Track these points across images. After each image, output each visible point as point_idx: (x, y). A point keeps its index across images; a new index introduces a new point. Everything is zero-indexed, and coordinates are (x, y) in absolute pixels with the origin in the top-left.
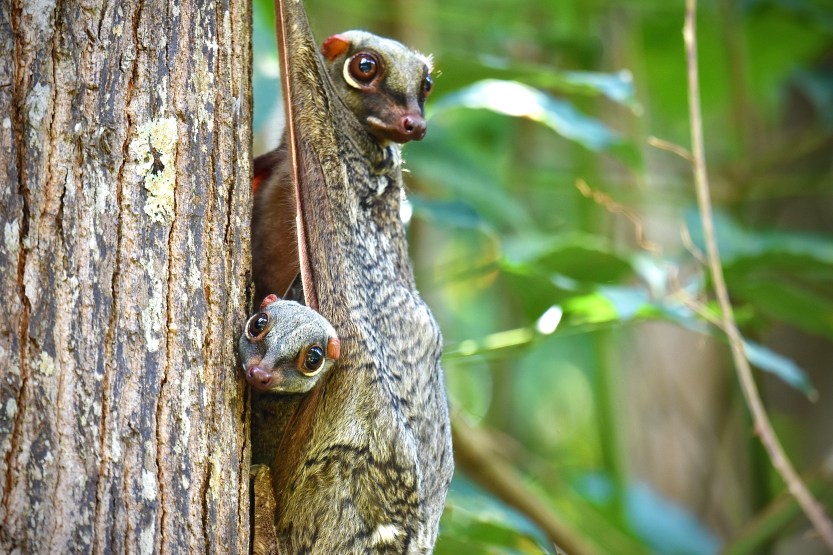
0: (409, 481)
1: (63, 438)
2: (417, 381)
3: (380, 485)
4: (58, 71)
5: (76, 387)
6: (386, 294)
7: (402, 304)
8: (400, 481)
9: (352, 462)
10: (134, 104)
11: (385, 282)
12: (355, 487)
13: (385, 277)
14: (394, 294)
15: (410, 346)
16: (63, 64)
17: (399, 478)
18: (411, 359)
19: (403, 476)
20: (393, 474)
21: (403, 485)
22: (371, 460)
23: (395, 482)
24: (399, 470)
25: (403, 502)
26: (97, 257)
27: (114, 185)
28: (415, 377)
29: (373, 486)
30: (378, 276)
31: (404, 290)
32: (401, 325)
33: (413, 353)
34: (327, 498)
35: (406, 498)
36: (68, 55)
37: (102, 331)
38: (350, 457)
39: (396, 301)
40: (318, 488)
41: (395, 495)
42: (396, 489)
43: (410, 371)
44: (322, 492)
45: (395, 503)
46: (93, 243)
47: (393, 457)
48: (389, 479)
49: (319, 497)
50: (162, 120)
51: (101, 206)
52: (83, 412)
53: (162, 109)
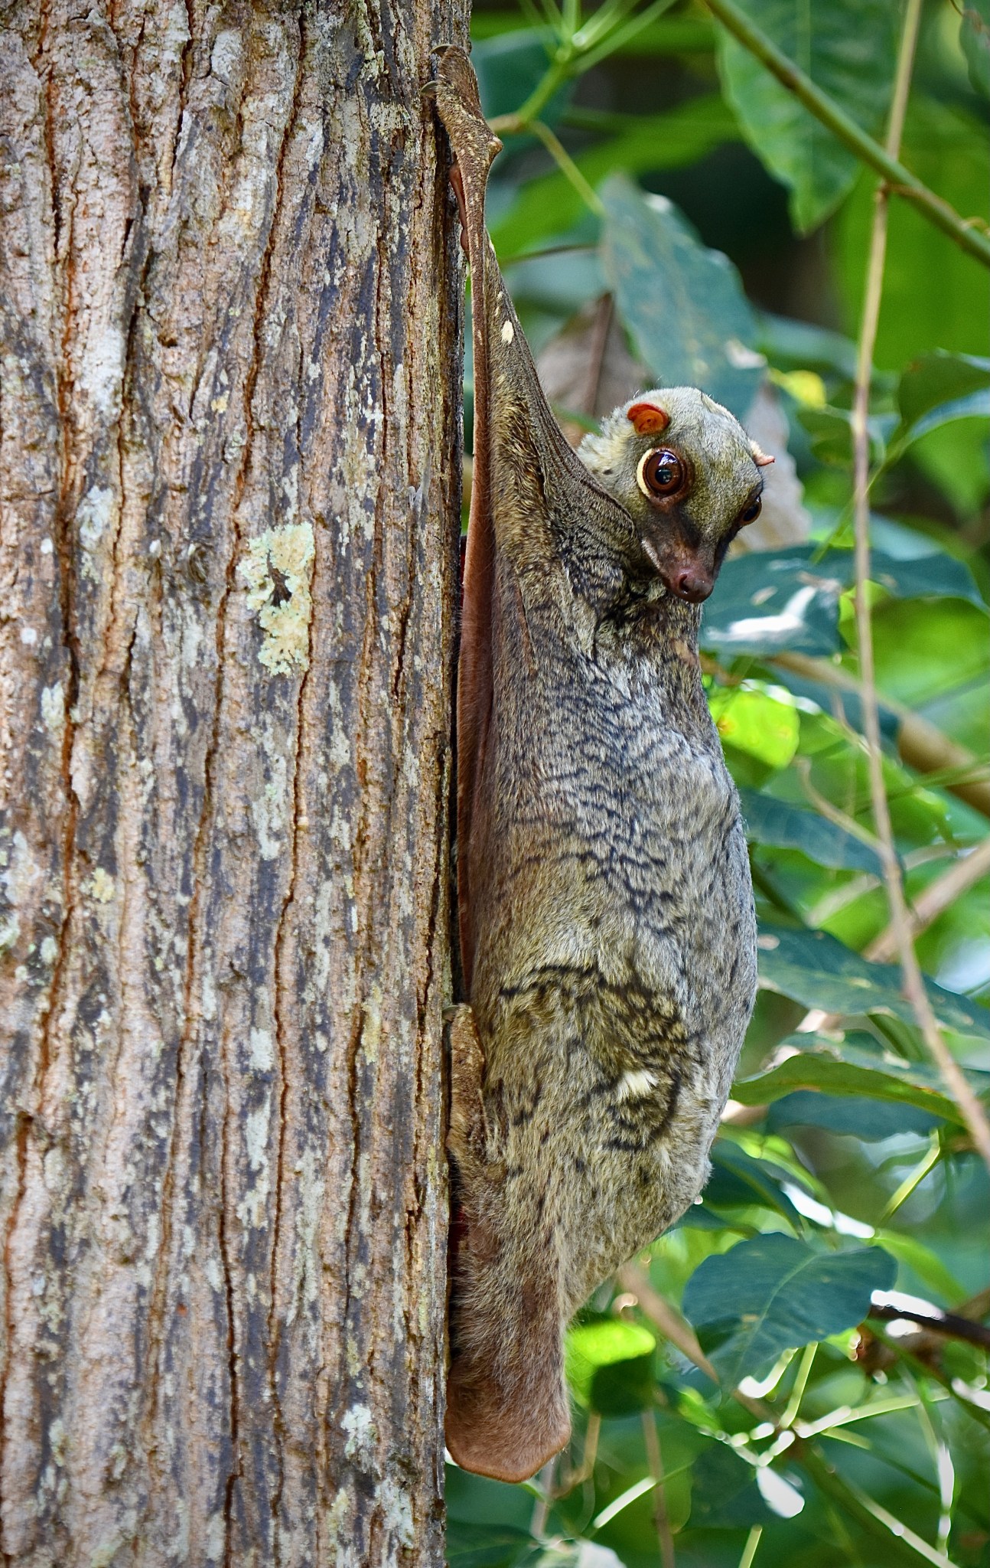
0: (667, 1008)
1: (128, 990)
2: (691, 866)
3: (619, 1016)
4: (127, 468)
5: (147, 916)
6: (647, 742)
7: (674, 755)
8: (652, 1009)
9: (575, 987)
10: (245, 509)
11: (646, 725)
12: (583, 1021)
13: (646, 718)
14: (661, 741)
15: (682, 817)
16: (133, 457)
17: (649, 1005)
18: (682, 834)
19: (655, 1003)
20: (639, 1002)
21: (656, 1014)
22: (602, 983)
23: (643, 1012)
24: (648, 994)
25: (662, 1038)
26: (183, 729)
27: (212, 628)
28: (687, 860)
29: (608, 1019)
30: (633, 717)
31: (676, 737)
32: (672, 785)
33: (686, 826)
34: (549, 1041)
35: (664, 1032)
36: (141, 445)
37: (190, 835)
38: (570, 981)
39: (666, 751)
40: (533, 1029)
41: (646, 1028)
42: (646, 1021)
43: (680, 852)
44: (541, 1032)
45: (646, 1041)
46: (176, 710)
47: (636, 977)
48: (632, 1008)
49: (537, 1040)
50: (289, 527)
51: (191, 656)
52: (158, 952)
53: (291, 512)
